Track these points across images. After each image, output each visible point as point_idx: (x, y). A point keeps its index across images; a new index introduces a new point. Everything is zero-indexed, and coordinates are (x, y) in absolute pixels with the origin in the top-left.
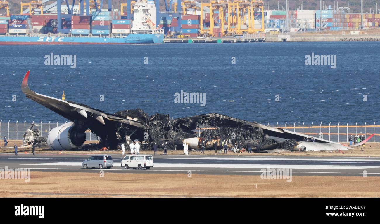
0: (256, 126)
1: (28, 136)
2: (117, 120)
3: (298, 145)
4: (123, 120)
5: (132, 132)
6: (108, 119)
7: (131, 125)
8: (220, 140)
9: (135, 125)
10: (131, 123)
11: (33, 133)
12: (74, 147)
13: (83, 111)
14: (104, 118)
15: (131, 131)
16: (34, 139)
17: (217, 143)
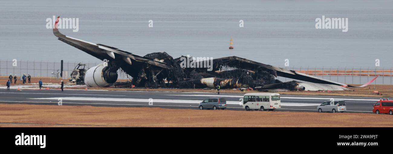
0: (270, 68)
1: (74, 74)
2: (144, 62)
3: (298, 85)
4: (149, 61)
5: (159, 72)
6: (135, 60)
7: (156, 66)
8: (232, 80)
9: (160, 66)
10: (156, 64)
11: (79, 72)
12: (107, 84)
13: (111, 53)
14: (131, 59)
15: (157, 71)
16: (79, 77)
17: (229, 82)
